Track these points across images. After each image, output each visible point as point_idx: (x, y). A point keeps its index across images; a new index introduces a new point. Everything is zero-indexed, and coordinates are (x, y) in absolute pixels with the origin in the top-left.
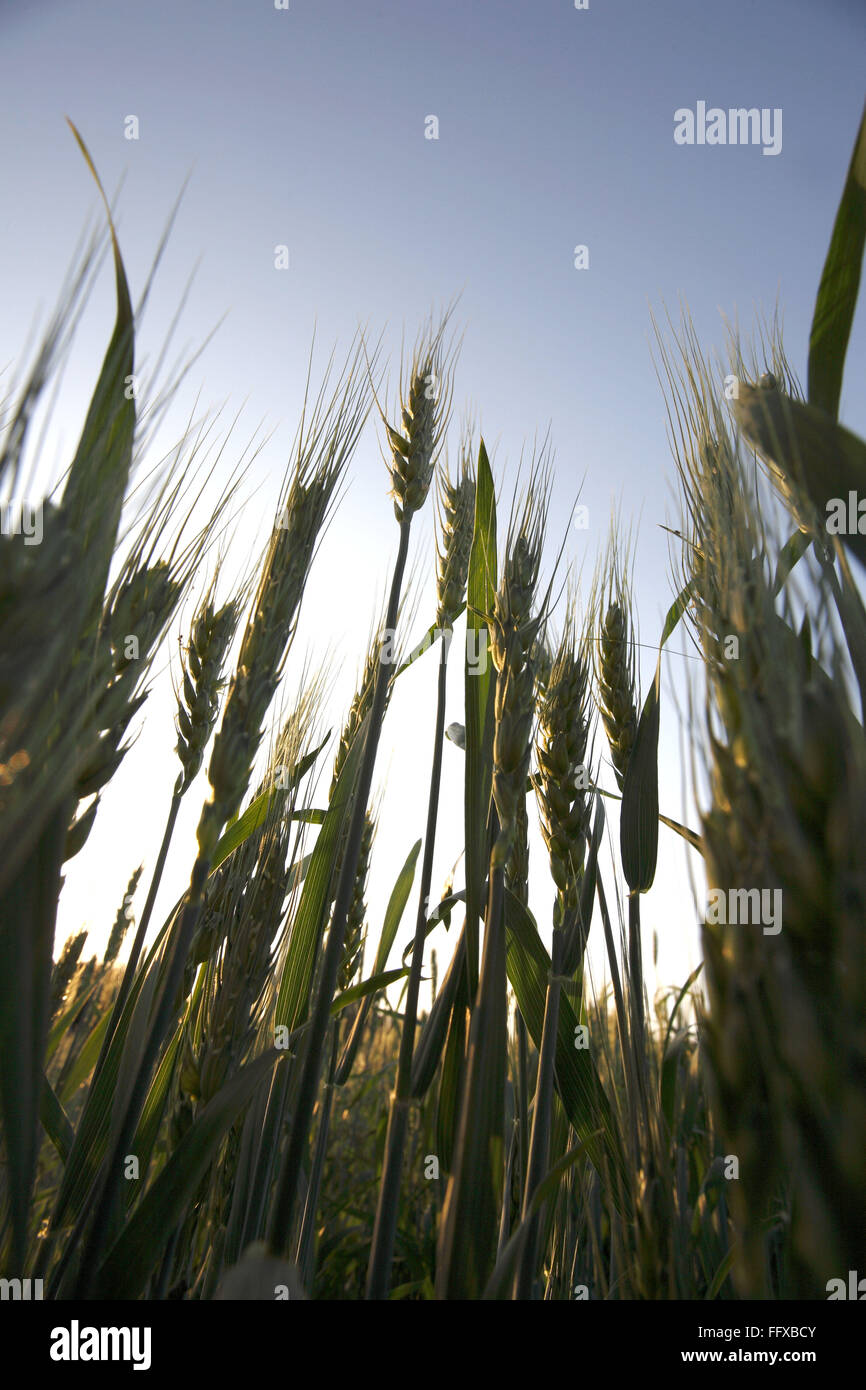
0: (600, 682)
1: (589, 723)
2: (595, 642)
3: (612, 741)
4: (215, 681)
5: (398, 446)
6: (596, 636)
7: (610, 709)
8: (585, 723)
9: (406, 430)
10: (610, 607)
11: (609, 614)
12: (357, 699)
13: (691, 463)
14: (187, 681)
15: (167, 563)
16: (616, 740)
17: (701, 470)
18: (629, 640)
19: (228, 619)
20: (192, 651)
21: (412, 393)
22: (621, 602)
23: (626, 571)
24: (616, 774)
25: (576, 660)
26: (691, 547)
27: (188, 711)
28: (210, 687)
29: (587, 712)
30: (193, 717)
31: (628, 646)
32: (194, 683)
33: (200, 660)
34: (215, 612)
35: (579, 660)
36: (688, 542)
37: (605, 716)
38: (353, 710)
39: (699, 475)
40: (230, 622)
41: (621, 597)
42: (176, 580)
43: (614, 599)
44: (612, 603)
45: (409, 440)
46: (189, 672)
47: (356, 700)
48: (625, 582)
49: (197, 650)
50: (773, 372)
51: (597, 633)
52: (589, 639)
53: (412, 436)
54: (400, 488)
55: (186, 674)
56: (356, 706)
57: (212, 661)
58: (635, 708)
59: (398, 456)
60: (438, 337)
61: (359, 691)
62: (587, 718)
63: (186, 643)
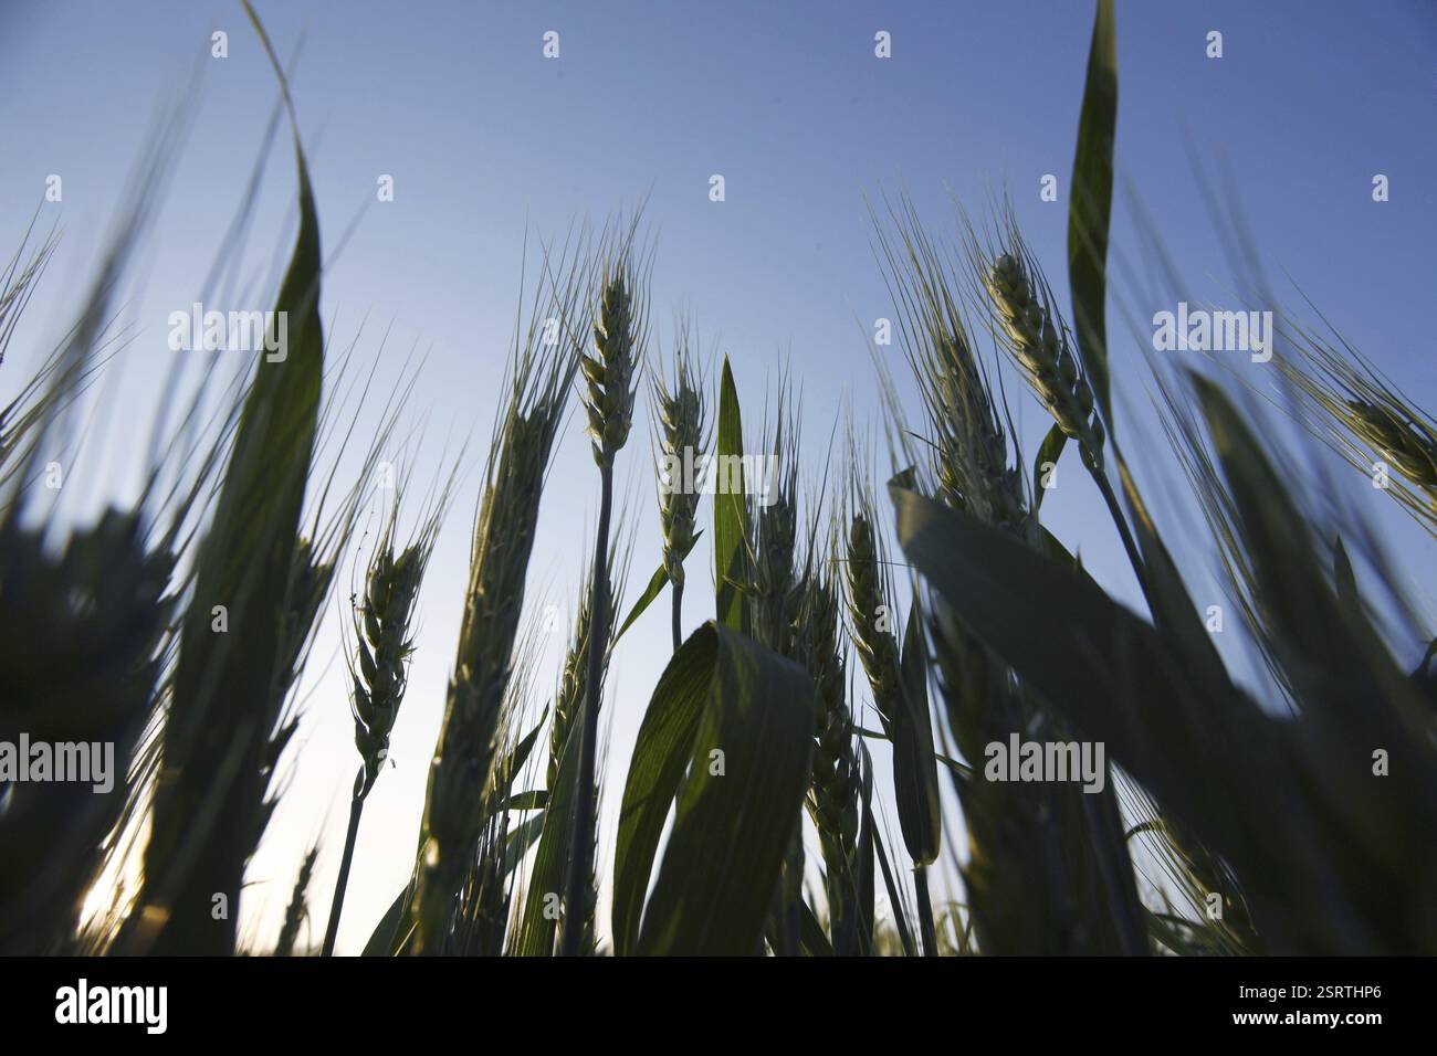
0: (852, 609)
1: (844, 662)
2: (842, 564)
3: (872, 679)
4: (400, 647)
5: (592, 373)
6: (841, 557)
7: (867, 642)
8: (841, 663)
9: (599, 351)
10: (854, 519)
11: (854, 527)
12: (572, 657)
13: (926, 360)
14: (363, 650)
15: (309, 540)
16: (876, 678)
17: (940, 373)
18: (879, 559)
19: (412, 567)
20: (370, 612)
21: (603, 307)
22: (866, 513)
23: (867, 477)
24: (881, 718)
25: (822, 586)
26: (937, 452)
27: (367, 687)
28: (393, 655)
29: (841, 649)
30: (372, 696)
31: (879, 565)
32: (372, 651)
33: (379, 621)
34: (395, 559)
35: (827, 586)
36: (934, 446)
37: (861, 649)
38: (568, 672)
39: (938, 377)
40: (415, 570)
41: (864, 504)
42: (323, 562)
43: (858, 510)
44: (856, 515)
45: (604, 365)
46: (366, 638)
47: (571, 659)
48: (868, 490)
49: (374, 609)
50: (1010, 254)
51: (843, 554)
52: (835, 561)
53: (606, 359)
54: (597, 424)
55: (362, 642)
56: (571, 667)
57: (394, 623)
58: (895, 638)
59: (592, 385)
60: (630, 239)
61: (574, 645)
62: (842, 656)
63: (360, 602)
